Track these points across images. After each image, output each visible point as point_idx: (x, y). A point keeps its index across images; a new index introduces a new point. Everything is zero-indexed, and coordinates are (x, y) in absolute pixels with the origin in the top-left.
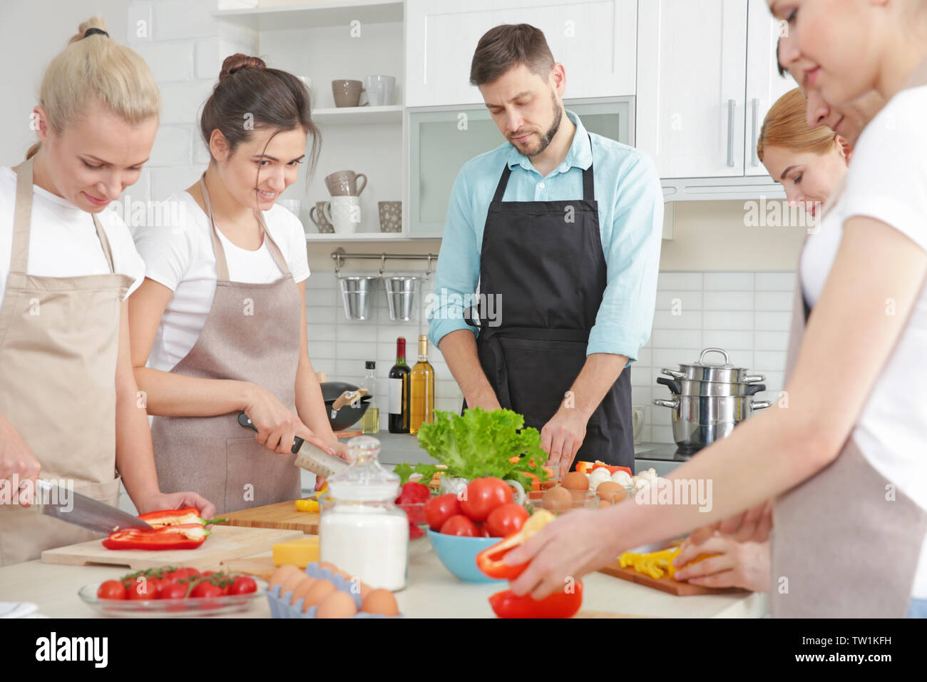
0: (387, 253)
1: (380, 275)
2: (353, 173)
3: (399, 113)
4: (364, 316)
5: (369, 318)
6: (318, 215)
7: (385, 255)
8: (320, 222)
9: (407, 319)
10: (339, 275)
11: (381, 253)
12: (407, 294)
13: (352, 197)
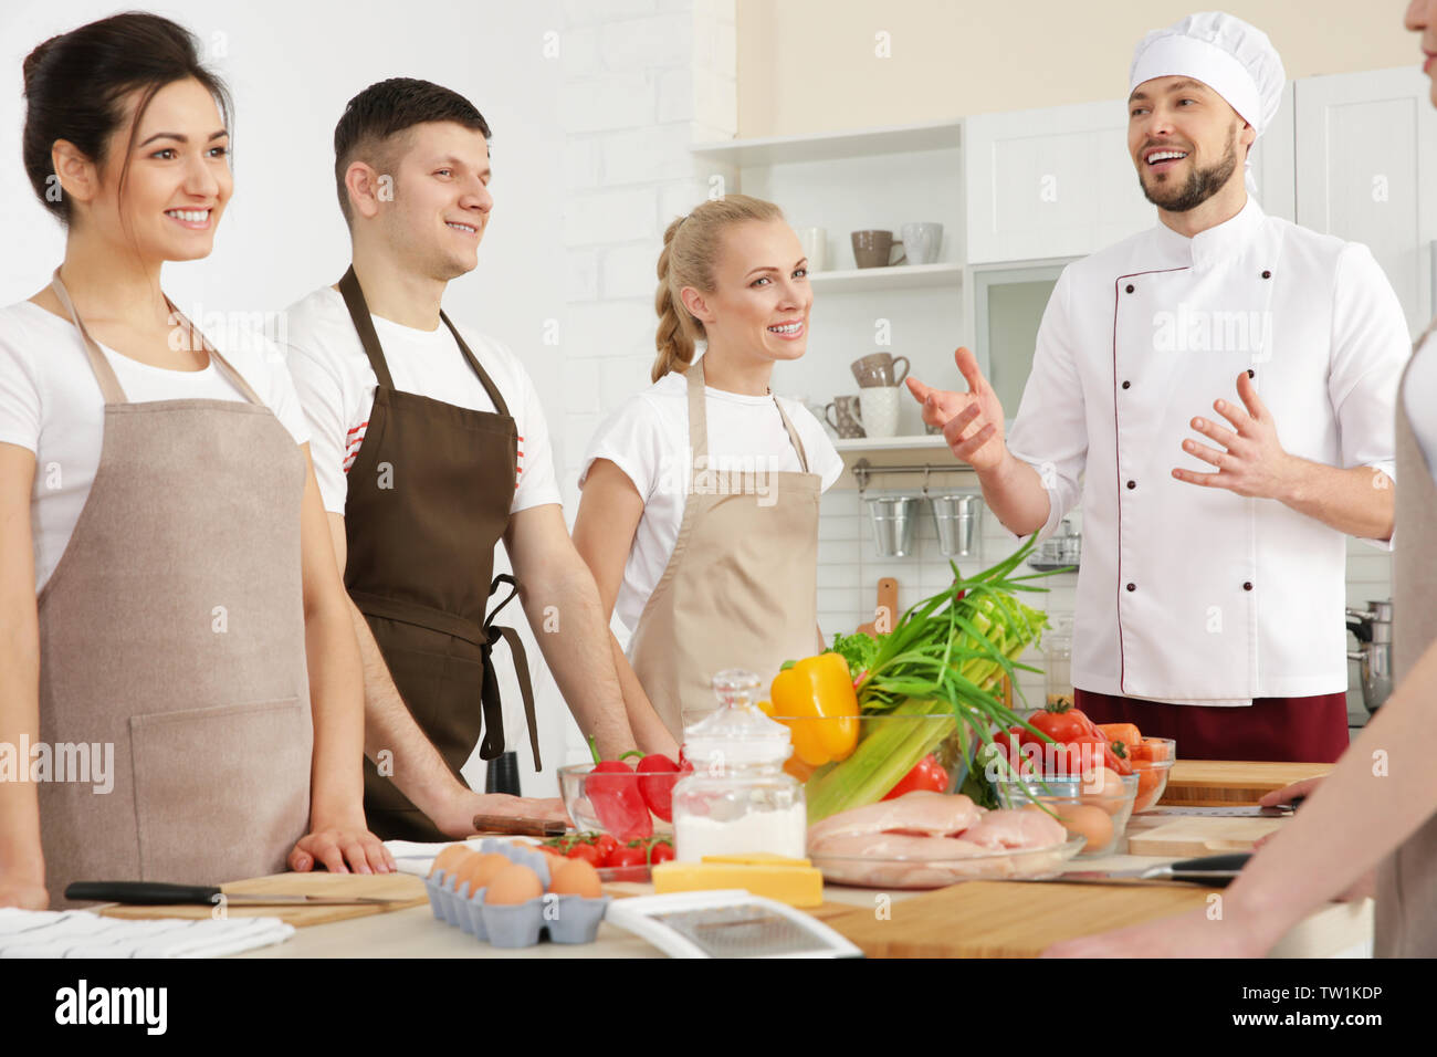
0: (932, 464)
1: (923, 494)
2: (888, 356)
3: (959, 273)
4: (902, 550)
5: (909, 554)
6: (838, 414)
7: (929, 466)
8: (840, 425)
9: (965, 553)
10: (865, 496)
11: (923, 464)
12: (964, 518)
13: (889, 389)
